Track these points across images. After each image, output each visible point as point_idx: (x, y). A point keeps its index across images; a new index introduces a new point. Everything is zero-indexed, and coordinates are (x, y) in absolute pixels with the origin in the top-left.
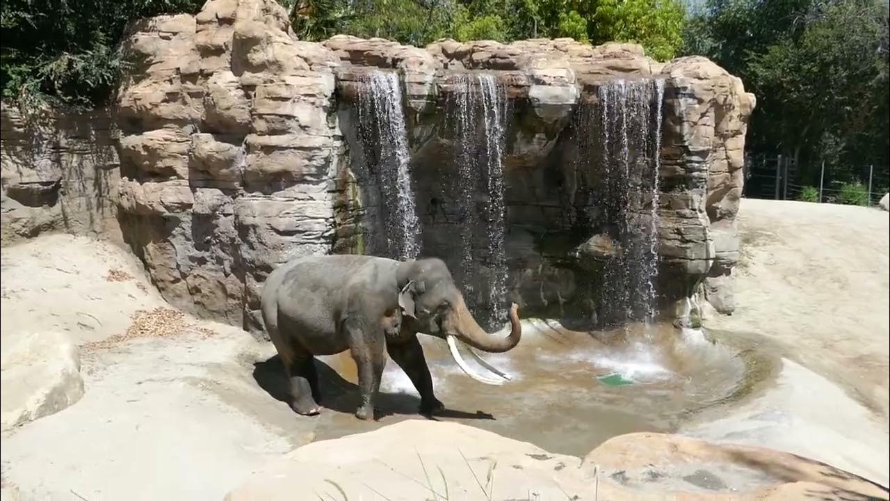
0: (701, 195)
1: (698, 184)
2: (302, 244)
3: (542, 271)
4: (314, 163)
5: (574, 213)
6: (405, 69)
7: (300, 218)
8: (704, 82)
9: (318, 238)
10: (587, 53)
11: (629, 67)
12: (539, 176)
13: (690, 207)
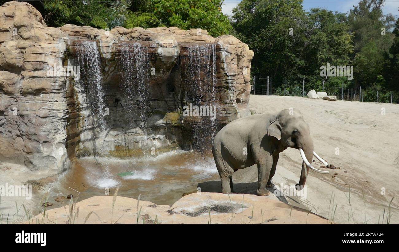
0: (233, 94)
1: (232, 89)
2: (52, 122)
4: (57, 84)
5: (180, 104)
6: (100, 40)
7: (50, 110)
9: (60, 119)
10: (183, 33)
11: (201, 39)
13: (229, 99)
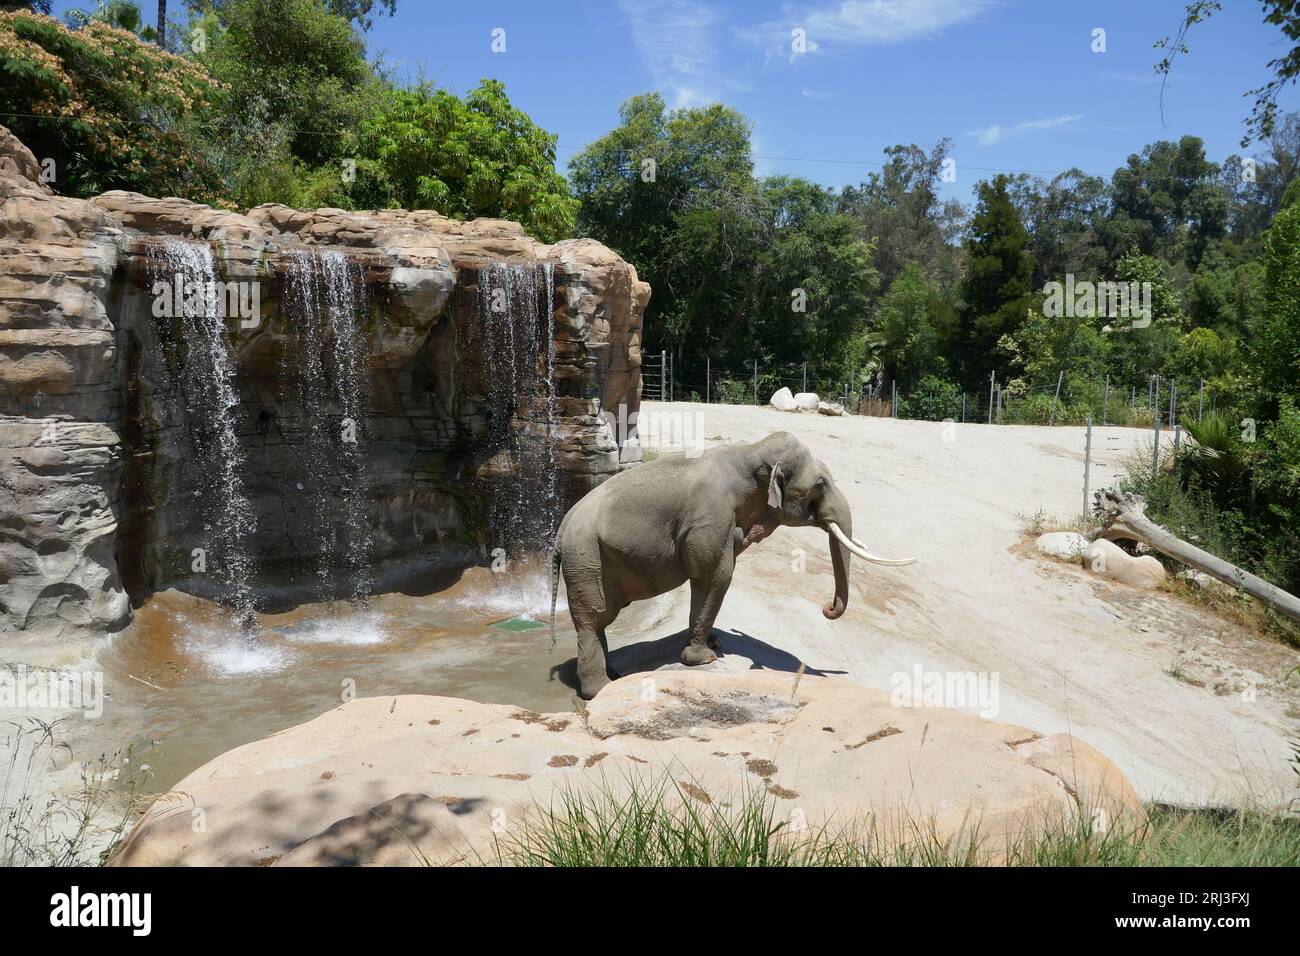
0: (601, 398)
1: (597, 386)
3: (415, 497)
5: (451, 425)
6: (223, 241)
7: (69, 447)
8: (599, 268)
10: (455, 230)
11: (510, 249)
12: (405, 381)
13: (590, 413)
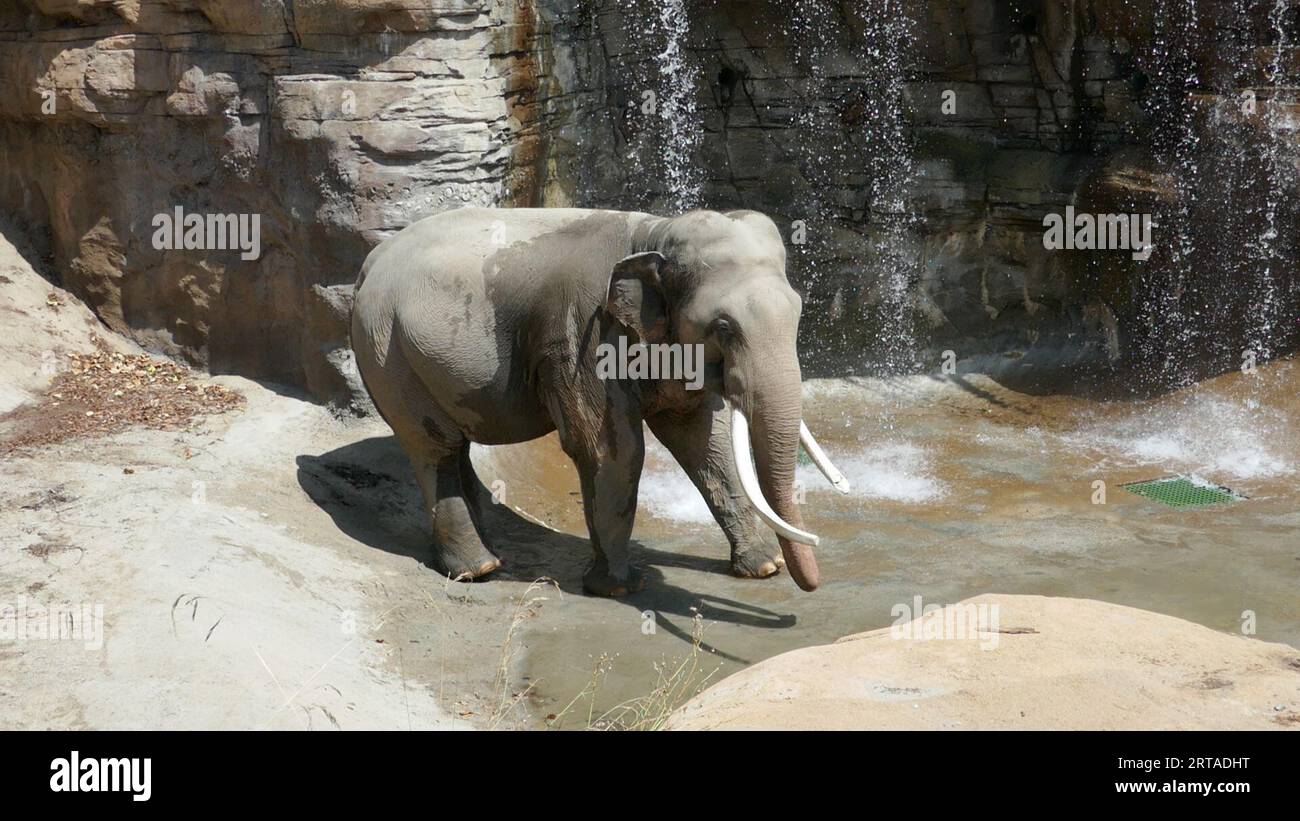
2: (436, 182)
5: (1065, 99)
7: (429, 121)
9: (472, 168)
